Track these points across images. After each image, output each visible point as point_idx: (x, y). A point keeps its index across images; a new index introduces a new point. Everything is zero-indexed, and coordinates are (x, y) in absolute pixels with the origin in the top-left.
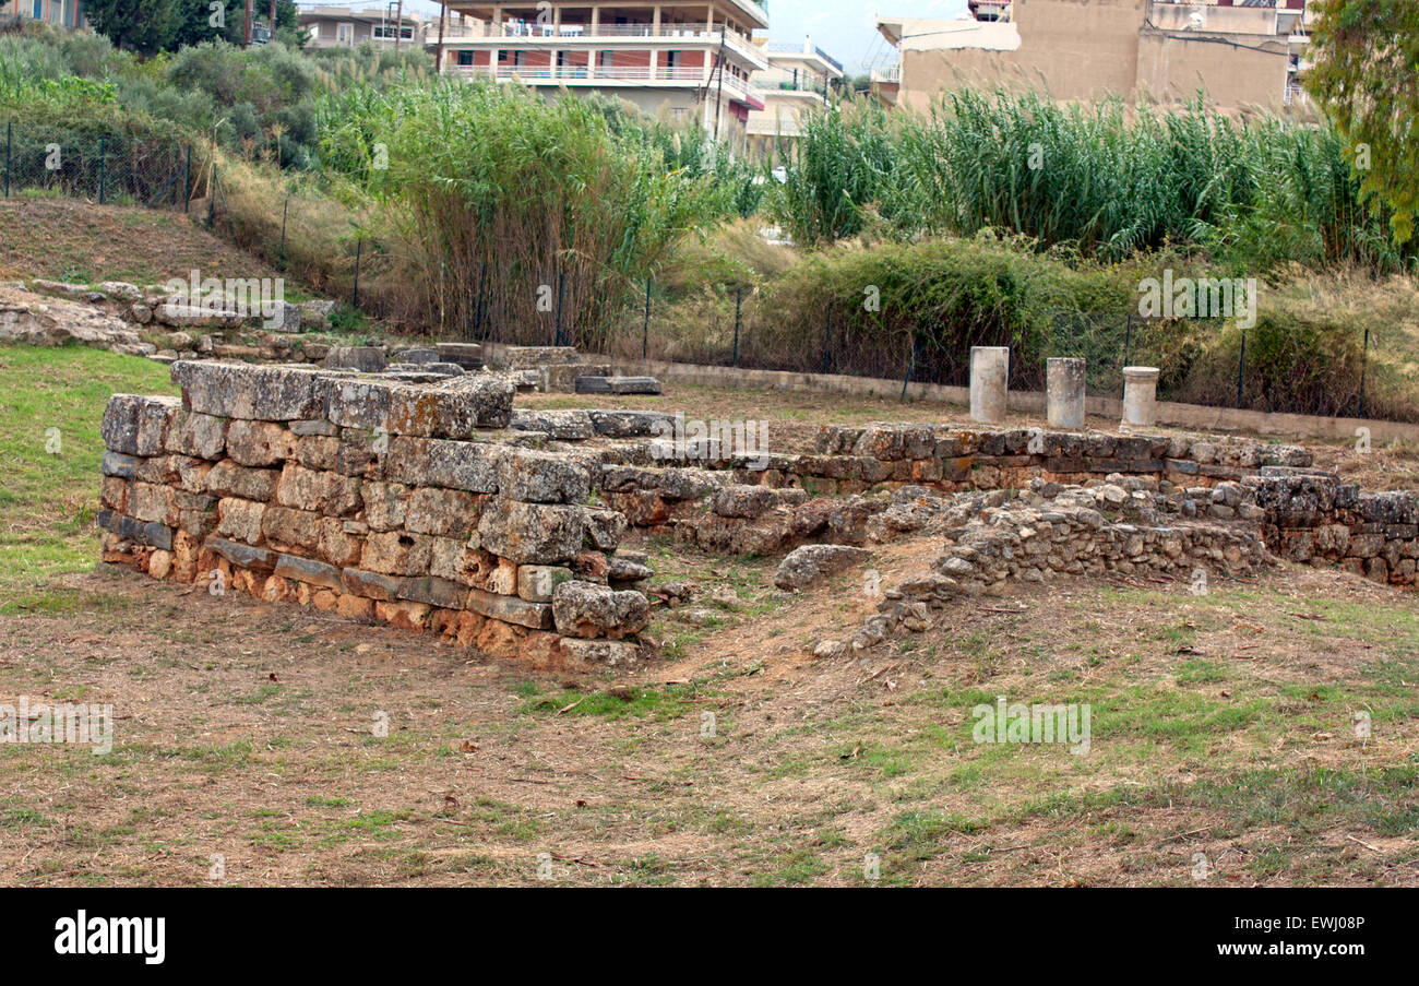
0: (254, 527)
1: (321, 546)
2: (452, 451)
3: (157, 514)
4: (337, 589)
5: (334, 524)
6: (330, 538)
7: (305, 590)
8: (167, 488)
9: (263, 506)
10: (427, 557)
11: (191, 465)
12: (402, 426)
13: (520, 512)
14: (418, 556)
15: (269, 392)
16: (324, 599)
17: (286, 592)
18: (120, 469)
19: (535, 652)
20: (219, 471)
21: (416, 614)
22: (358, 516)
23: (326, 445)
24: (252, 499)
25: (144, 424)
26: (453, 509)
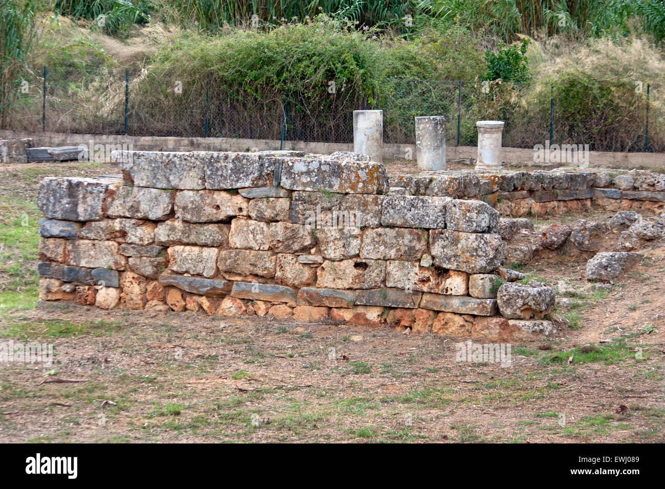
0: (209, 265)
1: (279, 274)
2: (402, 203)
3: (104, 262)
4: (293, 304)
5: (290, 258)
6: (288, 268)
7: (262, 306)
8: (111, 243)
9: (216, 250)
10: (383, 275)
11: (136, 225)
12: (353, 187)
13: (469, 240)
14: (374, 275)
15: (217, 169)
16: (282, 311)
17: (244, 308)
18: (61, 231)
19: (486, 332)
20: (168, 227)
21: (373, 315)
22: (313, 251)
23: (278, 204)
24: (206, 245)
25: (84, 198)
26: (406, 242)
